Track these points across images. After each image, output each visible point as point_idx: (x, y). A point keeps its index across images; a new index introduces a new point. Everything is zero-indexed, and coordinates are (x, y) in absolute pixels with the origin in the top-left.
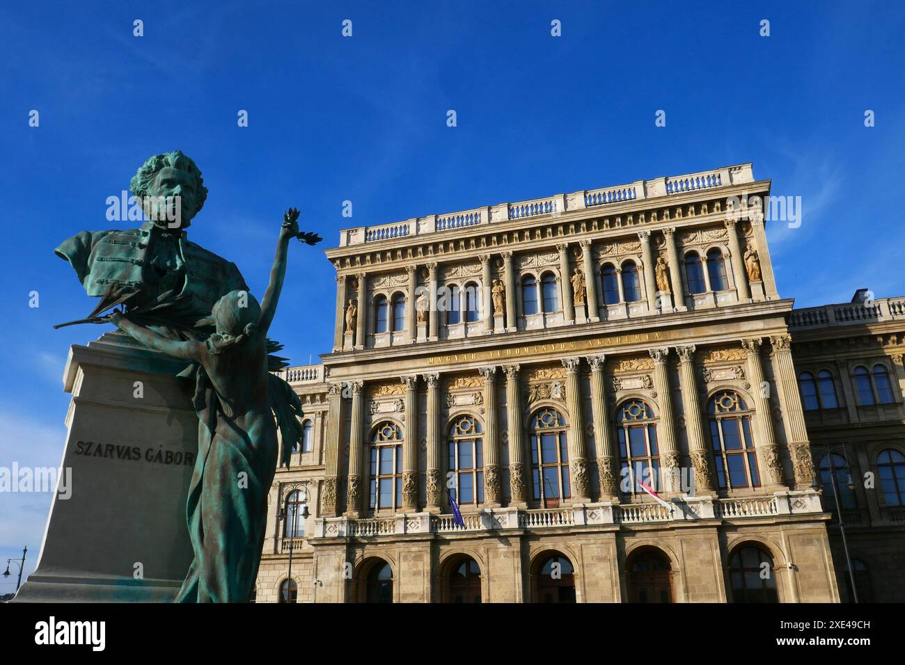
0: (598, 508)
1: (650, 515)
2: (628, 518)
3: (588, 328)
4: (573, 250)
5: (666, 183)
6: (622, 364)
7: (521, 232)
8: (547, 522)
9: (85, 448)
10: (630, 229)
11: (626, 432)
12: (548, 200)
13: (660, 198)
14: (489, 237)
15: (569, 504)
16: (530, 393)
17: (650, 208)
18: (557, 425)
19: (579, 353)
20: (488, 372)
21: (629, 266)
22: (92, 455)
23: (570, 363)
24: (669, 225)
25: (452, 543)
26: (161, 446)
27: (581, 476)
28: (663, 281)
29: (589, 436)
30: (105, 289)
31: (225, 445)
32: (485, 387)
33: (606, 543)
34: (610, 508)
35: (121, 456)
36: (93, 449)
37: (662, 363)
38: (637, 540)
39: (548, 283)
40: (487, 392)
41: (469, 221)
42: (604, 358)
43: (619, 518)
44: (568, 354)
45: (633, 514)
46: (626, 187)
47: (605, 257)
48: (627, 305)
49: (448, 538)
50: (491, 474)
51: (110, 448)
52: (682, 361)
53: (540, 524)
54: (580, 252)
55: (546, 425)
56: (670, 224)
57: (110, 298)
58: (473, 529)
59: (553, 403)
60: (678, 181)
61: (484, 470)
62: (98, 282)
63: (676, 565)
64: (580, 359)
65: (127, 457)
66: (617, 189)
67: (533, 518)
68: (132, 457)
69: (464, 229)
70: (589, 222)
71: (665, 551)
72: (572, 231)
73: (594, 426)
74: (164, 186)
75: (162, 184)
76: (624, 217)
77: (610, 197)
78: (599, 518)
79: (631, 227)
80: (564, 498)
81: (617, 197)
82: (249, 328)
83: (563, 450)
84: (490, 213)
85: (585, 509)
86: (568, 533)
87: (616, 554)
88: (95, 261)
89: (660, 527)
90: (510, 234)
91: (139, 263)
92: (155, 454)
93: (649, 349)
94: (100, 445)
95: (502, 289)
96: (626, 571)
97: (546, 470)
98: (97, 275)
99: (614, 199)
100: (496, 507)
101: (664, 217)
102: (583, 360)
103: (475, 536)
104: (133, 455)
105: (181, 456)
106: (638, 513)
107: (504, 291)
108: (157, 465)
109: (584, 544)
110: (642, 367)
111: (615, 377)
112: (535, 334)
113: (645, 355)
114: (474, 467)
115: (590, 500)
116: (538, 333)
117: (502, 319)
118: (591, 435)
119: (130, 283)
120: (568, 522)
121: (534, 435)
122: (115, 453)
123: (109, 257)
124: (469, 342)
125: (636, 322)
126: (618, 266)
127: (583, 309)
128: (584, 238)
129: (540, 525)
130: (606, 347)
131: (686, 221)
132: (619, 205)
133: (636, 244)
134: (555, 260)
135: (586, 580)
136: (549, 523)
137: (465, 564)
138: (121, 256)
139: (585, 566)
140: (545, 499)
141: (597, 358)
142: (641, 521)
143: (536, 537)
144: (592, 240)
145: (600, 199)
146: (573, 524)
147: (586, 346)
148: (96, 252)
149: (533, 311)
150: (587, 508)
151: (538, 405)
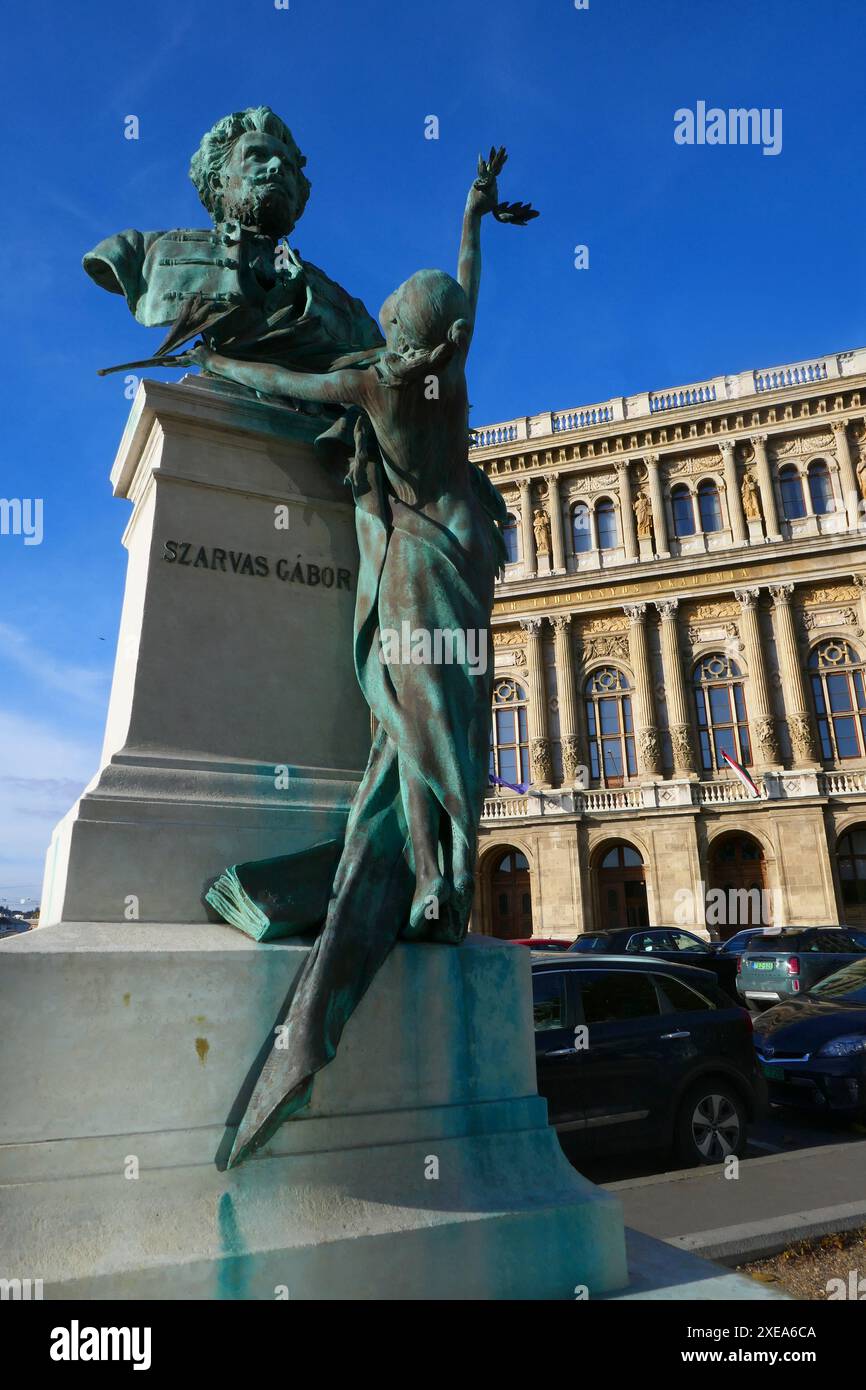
0: (673, 786)
1: (737, 793)
2: (710, 798)
3: (656, 566)
4: (635, 469)
5: (755, 379)
6: (699, 611)
7: (569, 449)
8: (609, 805)
9: (180, 552)
10: (709, 439)
11: (706, 694)
12: (603, 406)
13: (747, 397)
14: (528, 457)
15: (636, 783)
16: (584, 650)
17: (735, 411)
18: (618, 688)
19: (645, 597)
20: (531, 625)
21: (707, 487)
22: (192, 564)
23: (635, 610)
24: (758, 432)
25: (492, 832)
26: (299, 556)
27: (652, 748)
28: (750, 505)
29: (659, 699)
30: (177, 309)
31: (417, 545)
32: (529, 643)
33: (683, 829)
34: (688, 786)
35: (239, 568)
36: (193, 555)
37: (751, 607)
38: (721, 824)
39: (604, 512)
40: (531, 650)
41: (502, 437)
42: (677, 603)
43: (699, 798)
44: (632, 599)
45: (716, 792)
46: (703, 385)
47: (677, 476)
48: (705, 536)
49: (488, 826)
50: (539, 749)
51: (219, 555)
52: (777, 604)
53: (601, 807)
54: (644, 470)
55: (605, 688)
56: (759, 430)
57: (188, 323)
58: (518, 815)
59: (614, 662)
60: (771, 375)
61: (530, 744)
62: (164, 299)
63: (770, 852)
64: (648, 605)
65: (247, 570)
66: (690, 388)
67: (592, 801)
68: (255, 571)
69: (497, 447)
70: (655, 432)
71: (757, 836)
72: (634, 444)
73: (665, 687)
74: (251, 158)
75: (247, 156)
76: (701, 424)
77: (682, 399)
78: (674, 799)
79: (710, 437)
80: (629, 776)
81: (691, 398)
82: (459, 328)
83: (627, 718)
84: (528, 426)
85: (656, 788)
86: (637, 817)
87: (696, 841)
88: (156, 267)
89: (750, 808)
90: (555, 451)
91: (231, 265)
92: (290, 568)
93: (734, 590)
94: (202, 551)
95: (546, 521)
96: (708, 862)
97: (606, 743)
98: (163, 287)
99: (688, 401)
100: (547, 789)
101: (753, 422)
102: (651, 607)
103: (520, 824)
104: (256, 567)
105: (332, 574)
106: (722, 792)
107: (549, 524)
108: (296, 586)
109: (657, 830)
110: (725, 613)
111: (689, 626)
112: (589, 576)
113: (729, 597)
114: (518, 741)
115: (661, 777)
116: (593, 575)
117: (547, 559)
118: (661, 698)
119: (220, 295)
120: (635, 805)
121: (591, 700)
122: (228, 563)
123: (178, 258)
124: (507, 588)
125: (717, 557)
126: (693, 487)
127: (649, 543)
128: (650, 453)
129: (601, 809)
130: (679, 590)
131: (781, 426)
132: (695, 409)
133: (716, 458)
134: (612, 483)
135: (659, 873)
136: (612, 806)
137: (508, 858)
138: (200, 255)
139: (657, 856)
140: (605, 777)
141: (668, 603)
142: (726, 801)
143: (597, 824)
144: (660, 455)
145: (669, 402)
146: (641, 807)
147: (655, 589)
148: (155, 255)
149: (586, 548)
150: (659, 787)
151: (594, 664)
